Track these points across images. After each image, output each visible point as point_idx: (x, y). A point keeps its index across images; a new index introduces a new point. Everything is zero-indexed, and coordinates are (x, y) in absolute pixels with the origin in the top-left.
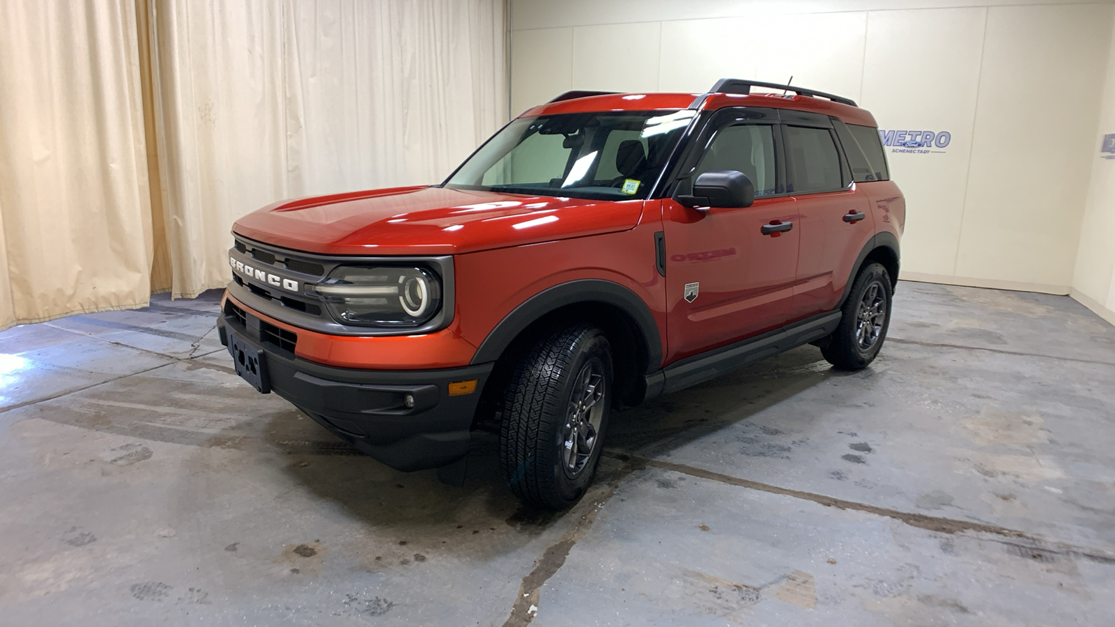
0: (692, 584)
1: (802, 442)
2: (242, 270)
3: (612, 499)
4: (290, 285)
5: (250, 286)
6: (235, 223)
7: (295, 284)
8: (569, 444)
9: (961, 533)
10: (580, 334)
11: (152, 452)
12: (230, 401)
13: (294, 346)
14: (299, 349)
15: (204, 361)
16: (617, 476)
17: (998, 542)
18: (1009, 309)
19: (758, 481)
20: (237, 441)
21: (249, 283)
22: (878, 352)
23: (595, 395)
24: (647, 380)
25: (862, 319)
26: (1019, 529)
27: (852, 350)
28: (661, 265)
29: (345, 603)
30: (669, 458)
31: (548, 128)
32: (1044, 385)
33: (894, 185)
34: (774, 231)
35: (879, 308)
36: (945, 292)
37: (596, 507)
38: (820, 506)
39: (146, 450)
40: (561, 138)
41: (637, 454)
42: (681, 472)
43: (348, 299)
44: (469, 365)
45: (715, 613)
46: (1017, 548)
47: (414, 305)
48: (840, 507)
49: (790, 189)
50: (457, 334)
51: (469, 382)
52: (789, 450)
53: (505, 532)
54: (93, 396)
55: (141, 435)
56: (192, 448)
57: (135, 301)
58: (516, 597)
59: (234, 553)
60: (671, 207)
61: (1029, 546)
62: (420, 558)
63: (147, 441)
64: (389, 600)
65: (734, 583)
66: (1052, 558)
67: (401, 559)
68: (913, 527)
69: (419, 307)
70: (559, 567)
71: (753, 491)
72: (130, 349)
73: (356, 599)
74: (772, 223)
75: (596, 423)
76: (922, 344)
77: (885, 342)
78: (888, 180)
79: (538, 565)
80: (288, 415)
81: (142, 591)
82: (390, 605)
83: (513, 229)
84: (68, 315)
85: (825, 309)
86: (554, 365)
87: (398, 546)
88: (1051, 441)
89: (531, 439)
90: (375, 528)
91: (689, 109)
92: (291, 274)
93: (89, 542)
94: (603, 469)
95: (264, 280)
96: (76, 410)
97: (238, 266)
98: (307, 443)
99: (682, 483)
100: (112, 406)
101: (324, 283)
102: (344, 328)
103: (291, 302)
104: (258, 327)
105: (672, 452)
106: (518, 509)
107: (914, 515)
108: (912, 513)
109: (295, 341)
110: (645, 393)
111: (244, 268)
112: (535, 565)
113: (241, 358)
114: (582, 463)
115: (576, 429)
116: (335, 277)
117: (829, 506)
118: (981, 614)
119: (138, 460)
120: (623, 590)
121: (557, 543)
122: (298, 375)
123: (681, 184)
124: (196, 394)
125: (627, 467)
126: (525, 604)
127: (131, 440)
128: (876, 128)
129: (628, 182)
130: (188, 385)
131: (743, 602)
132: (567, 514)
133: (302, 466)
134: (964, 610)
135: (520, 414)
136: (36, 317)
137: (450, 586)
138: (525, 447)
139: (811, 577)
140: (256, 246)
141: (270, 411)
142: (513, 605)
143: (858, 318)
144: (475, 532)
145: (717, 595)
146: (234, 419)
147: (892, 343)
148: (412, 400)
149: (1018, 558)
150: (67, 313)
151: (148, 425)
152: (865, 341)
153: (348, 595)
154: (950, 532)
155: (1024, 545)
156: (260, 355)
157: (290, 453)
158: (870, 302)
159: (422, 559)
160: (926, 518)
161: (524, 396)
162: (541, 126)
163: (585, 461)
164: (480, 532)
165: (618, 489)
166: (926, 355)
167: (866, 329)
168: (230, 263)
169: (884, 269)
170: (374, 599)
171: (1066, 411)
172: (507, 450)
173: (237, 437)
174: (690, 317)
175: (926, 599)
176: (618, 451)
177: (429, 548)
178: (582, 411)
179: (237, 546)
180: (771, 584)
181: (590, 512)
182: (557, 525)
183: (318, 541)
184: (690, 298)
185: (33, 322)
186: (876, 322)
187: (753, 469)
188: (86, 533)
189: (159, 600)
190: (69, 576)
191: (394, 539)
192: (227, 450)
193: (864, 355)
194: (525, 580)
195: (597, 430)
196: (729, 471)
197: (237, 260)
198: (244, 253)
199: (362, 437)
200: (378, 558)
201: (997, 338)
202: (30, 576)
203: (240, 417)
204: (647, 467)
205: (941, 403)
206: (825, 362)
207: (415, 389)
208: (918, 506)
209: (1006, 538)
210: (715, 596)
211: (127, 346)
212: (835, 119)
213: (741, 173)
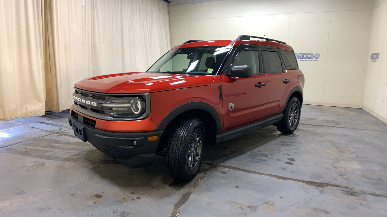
0: (233, 206)
1: (271, 158)
2: (77, 100)
3: (205, 178)
4: (94, 104)
5: (80, 105)
6: (75, 84)
7: (95, 103)
8: (190, 159)
9: (326, 187)
10: (193, 120)
11: (45, 163)
12: (72, 146)
13: (95, 125)
14: (97, 126)
15: (63, 133)
16: (207, 170)
17: (339, 190)
18: (341, 113)
19: (256, 171)
20: (75, 160)
21: (80, 104)
22: (296, 128)
23: (199, 141)
24: (217, 136)
25: (290, 116)
26: (346, 185)
27: (288, 127)
28: (221, 97)
29: (112, 213)
30: (225, 164)
31: (182, 52)
32: (354, 138)
33: (300, 71)
34: (259, 85)
35: (296, 113)
36: (319, 108)
37: (200, 180)
38: (277, 179)
39: (43, 163)
40: (186, 55)
41: (214, 163)
42: (229, 168)
43: (114, 108)
44: (155, 131)
45: (241, 215)
46: (346, 192)
47: (136, 110)
48: (284, 179)
49: (264, 72)
50: (151, 120)
51: (155, 136)
52: (266, 160)
53: (168, 189)
54: (24, 145)
55: (41, 158)
56: (59, 162)
57: (40, 113)
58: (172, 211)
59: (73, 197)
60: (224, 78)
61: (350, 191)
62: (138, 198)
63: (44, 160)
64: (128, 212)
65: (248, 205)
66: (358, 195)
67: (132, 199)
68: (310, 186)
69: (138, 111)
70: (187, 201)
71: (254, 174)
72: (38, 130)
73: (116, 212)
74: (258, 83)
75: (199, 151)
76: (312, 125)
77: (299, 125)
78: (298, 69)
79: (179, 200)
80: (93, 151)
81: (41, 210)
82: (128, 214)
83: (170, 84)
84: (17, 118)
85: (277, 113)
86: (184, 131)
87: (131, 194)
88: (357, 156)
89: (177, 156)
90: (123, 188)
91: (229, 45)
92: (94, 100)
93: (23, 194)
94: (202, 168)
95: (85, 103)
96: (19, 149)
97: (76, 99)
98: (99, 160)
99: (230, 172)
100: (31, 148)
101: (106, 103)
102: (112, 118)
103: (94, 110)
104: (82, 119)
105: (226, 162)
106: (173, 181)
107: (310, 182)
108: (309, 181)
109: (95, 123)
110: (216, 141)
111: (78, 99)
112: (178, 200)
113: (77, 130)
114: (195, 165)
115: (192, 153)
116: (109, 101)
117: (280, 179)
118: (334, 214)
119: (40, 166)
120: (209, 208)
121: (186, 193)
122: (96, 135)
123: (227, 70)
124: (61, 144)
125: (210, 167)
126: (175, 213)
127: (38, 159)
128: (293, 52)
129: (209, 69)
130: (58, 141)
131: (251, 211)
132: (190, 183)
133: (97, 168)
134: (328, 213)
135: (173, 148)
136: (7, 119)
137: (149, 207)
138: (175, 159)
139: (275, 203)
140: (82, 91)
141: (87, 150)
142: (171, 213)
143: (289, 116)
144: (158, 189)
145: (242, 209)
146: (74, 152)
147: (301, 125)
148: (136, 143)
149: (346, 195)
150: (17, 117)
151: (44, 155)
152: (292, 124)
153: (113, 211)
154: (322, 187)
155: (348, 191)
156: (83, 128)
157: (93, 163)
158: (293, 111)
159: (139, 198)
160: (314, 182)
161: (174, 141)
162: (180, 51)
163: (196, 165)
164: (160, 189)
165: (207, 174)
166: (313, 129)
167: (292, 120)
168: (73, 98)
169: (298, 99)
170: (123, 212)
171: (362, 146)
172: (169, 160)
173: (75, 158)
174: (231, 115)
175: (315, 209)
176: (207, 162)
177: (141, 195)
178: (194, 147)
179: (74, 195)
180: (260, 205)
181: (197, 182)
182: (186, 186)
183: (103, 193)
184: (231, 108)
185: (5, 120)
186: (295, 118)
187: (254, 167)
188: (22, 190)
189: (47, 213)
190: (16, 205)
191: (129, 192)
192: (71, 162)
193: (292, 129)
194: (175, 205)
195: (200, 154)
196: (245, 168)
197: (75, 96)
198: (78, 94)
199: (118, 156)
200: (124, 198)
201: (338, 123)
202: (2, 205)
203: (76, 152)
204: (217, 167)
205: (318, 144)
206: (279, 131)
207: (136, 139)
208: (311, 179)
209: (342, 189)
210: (241, 210)
211: (36, 128)
212: (279, 48)
213: (247, 66)
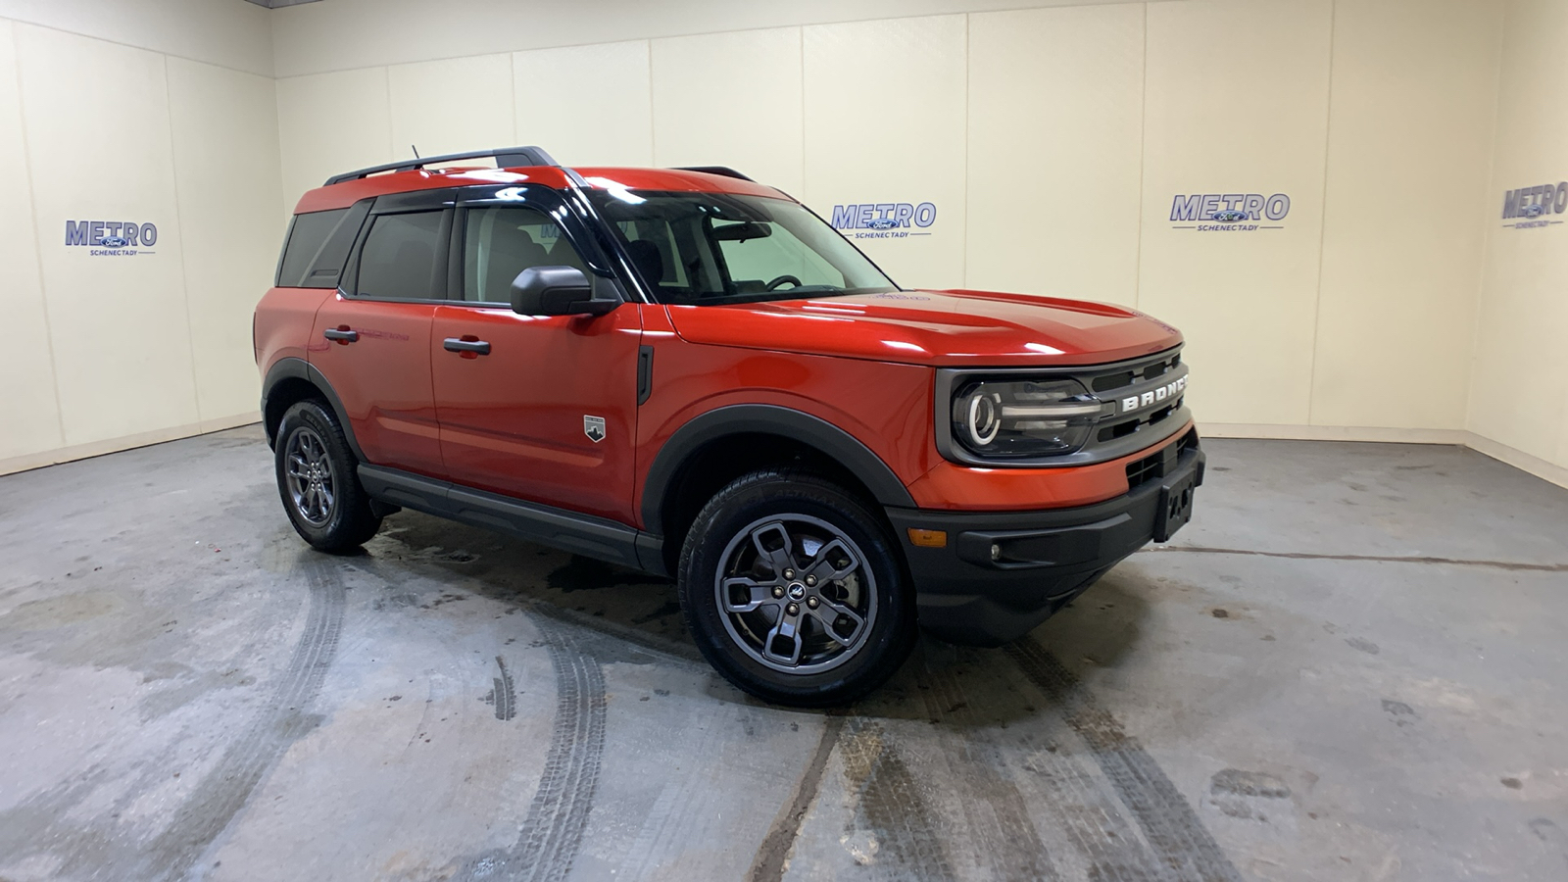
119: (1245, 775)
162: (718, 210)
188: (1389, 713)
202: (1466, 702)
